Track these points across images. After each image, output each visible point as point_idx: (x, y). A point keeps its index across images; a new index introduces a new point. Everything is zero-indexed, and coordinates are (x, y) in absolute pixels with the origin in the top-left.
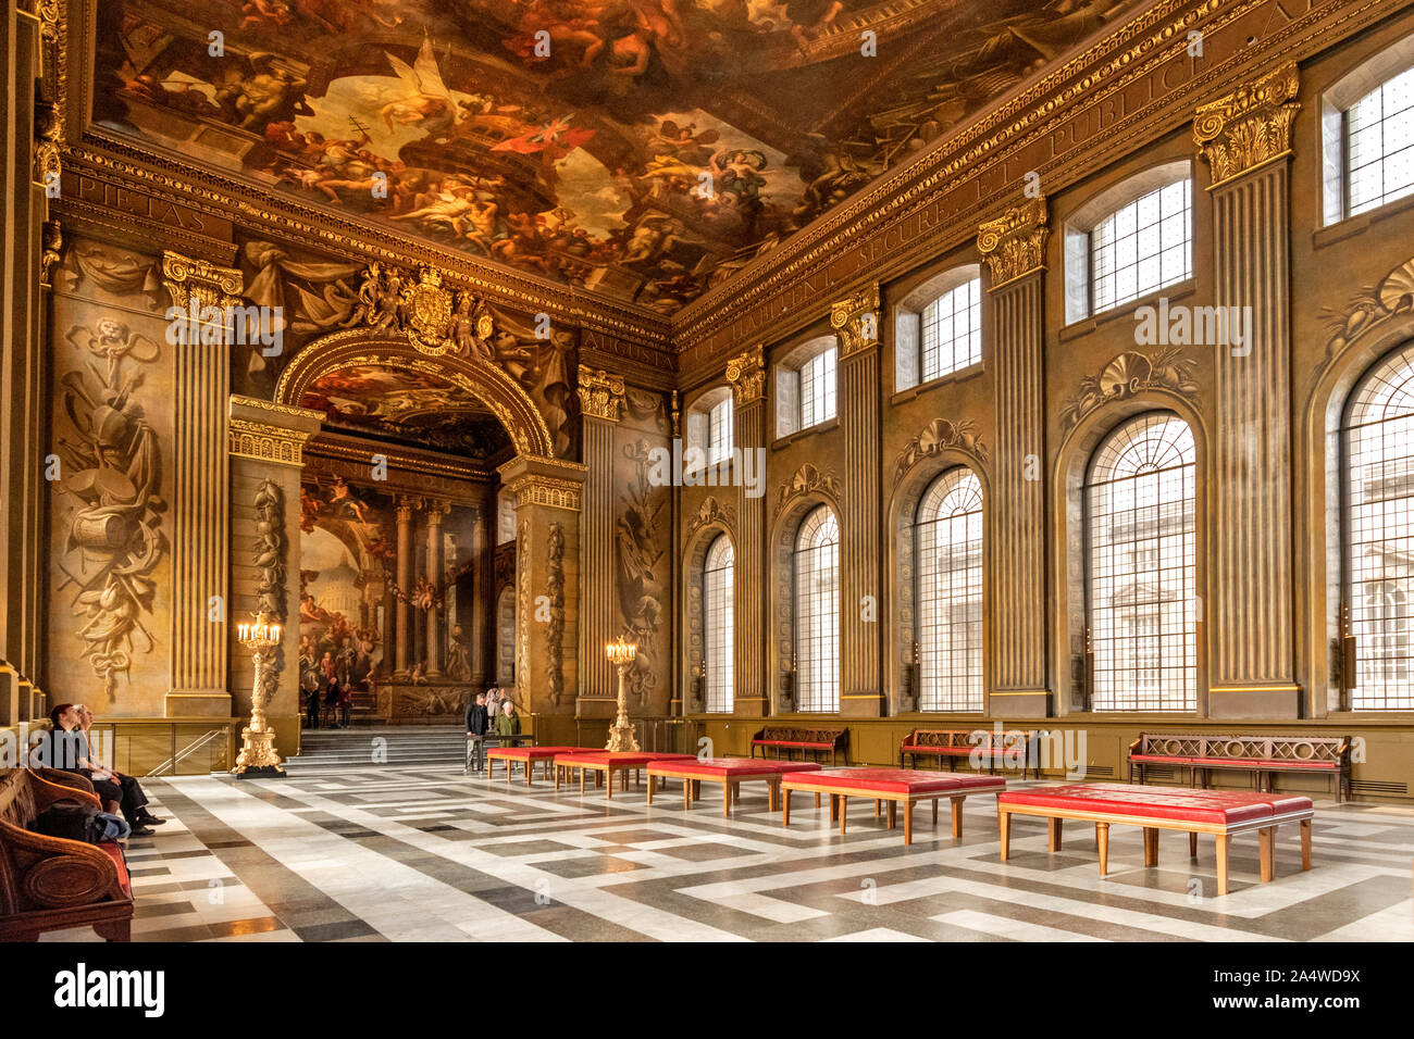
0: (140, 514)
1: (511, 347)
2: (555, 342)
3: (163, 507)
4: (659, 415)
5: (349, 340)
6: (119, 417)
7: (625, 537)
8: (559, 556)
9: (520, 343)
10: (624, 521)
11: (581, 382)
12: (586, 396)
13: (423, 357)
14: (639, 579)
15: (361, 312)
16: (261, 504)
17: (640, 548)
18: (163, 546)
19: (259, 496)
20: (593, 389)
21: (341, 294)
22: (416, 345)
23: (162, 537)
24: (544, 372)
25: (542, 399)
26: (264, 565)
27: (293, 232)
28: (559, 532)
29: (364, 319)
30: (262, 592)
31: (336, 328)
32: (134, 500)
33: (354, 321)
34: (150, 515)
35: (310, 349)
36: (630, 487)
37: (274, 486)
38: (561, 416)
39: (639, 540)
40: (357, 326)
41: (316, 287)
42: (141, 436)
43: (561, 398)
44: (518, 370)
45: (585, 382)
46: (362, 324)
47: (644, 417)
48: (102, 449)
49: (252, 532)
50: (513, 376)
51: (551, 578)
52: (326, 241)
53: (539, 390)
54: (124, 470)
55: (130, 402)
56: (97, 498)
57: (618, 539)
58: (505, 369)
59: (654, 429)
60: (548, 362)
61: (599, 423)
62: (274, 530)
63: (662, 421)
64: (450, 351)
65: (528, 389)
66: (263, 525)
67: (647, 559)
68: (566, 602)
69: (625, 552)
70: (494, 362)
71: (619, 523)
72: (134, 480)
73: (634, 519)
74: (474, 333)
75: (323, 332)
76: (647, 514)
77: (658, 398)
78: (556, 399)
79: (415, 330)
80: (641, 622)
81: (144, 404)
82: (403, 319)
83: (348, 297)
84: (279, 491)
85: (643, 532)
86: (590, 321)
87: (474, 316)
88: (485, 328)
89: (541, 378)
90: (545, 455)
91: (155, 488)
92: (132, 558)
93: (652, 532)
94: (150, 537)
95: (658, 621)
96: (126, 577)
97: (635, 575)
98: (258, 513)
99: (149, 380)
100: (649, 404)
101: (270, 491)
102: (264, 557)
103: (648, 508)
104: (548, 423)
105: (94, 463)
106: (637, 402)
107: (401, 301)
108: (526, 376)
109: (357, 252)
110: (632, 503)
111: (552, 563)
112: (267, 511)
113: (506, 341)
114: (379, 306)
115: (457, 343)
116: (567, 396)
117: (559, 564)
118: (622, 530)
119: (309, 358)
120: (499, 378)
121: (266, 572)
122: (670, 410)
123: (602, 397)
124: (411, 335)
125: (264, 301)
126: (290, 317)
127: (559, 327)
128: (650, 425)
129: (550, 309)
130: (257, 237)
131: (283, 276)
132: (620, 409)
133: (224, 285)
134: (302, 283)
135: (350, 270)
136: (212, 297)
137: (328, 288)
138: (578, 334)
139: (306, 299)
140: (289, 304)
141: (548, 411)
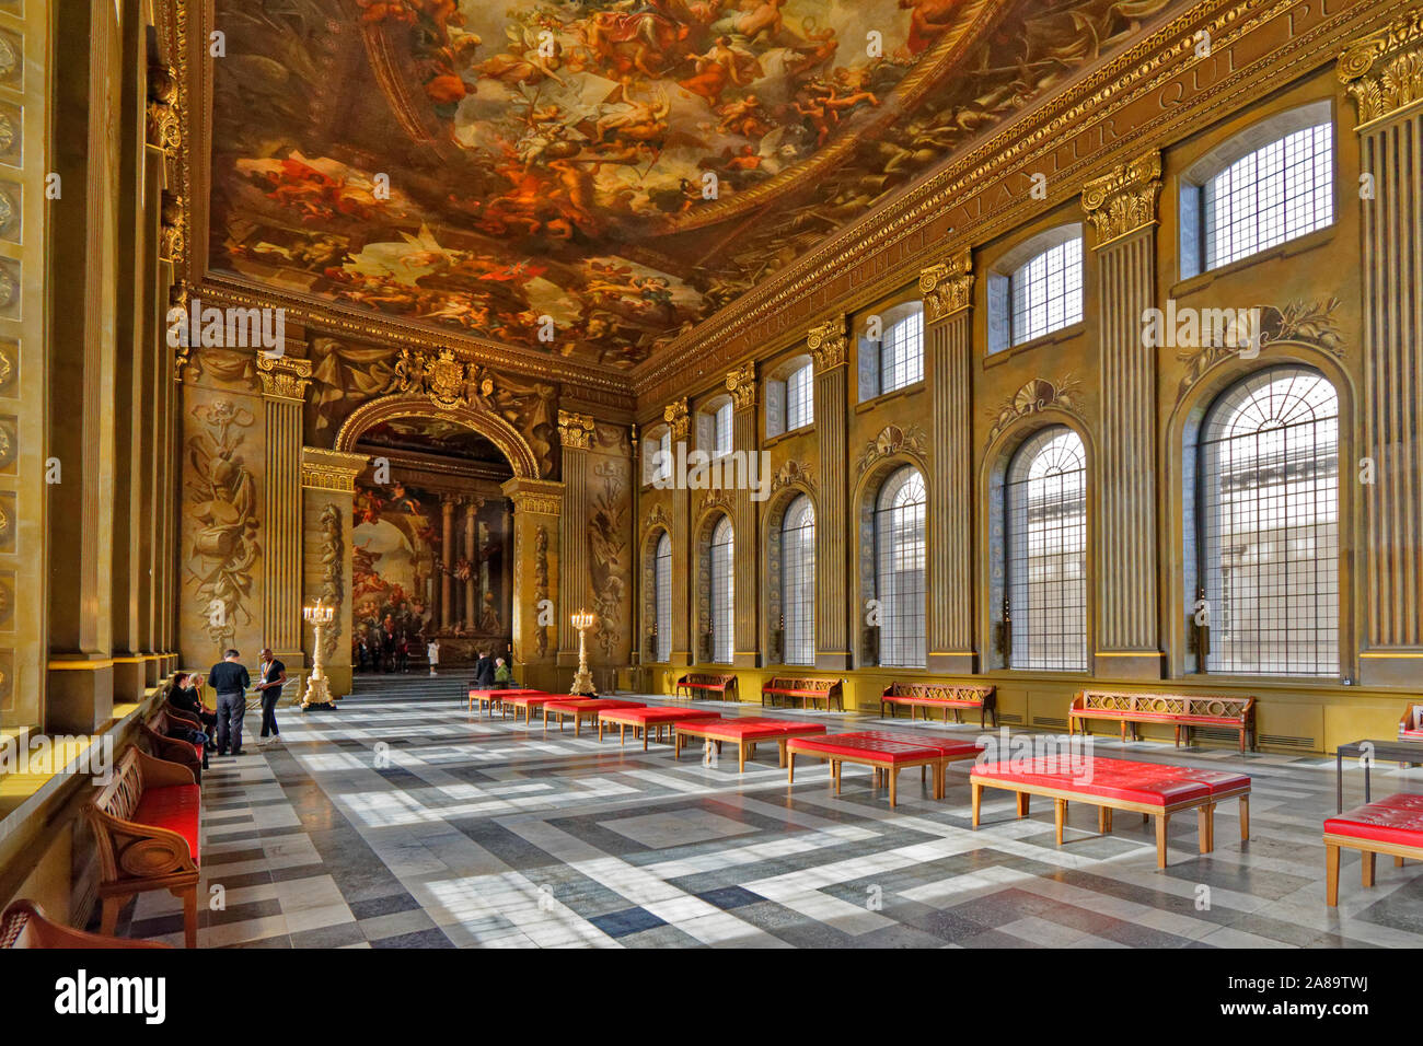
0: (241, 530)
1: (508, 399)
2: (541, 394)
3: (256, 525)
4: (622, 442)
5: (387, 403)
6: (227, 465)
7: (596, 533)
8: (544, 548)
9: (515, 396)
10: (595, 522)
11: (560, 422)
12: (564, 432)
13: (441, 411)
14: (607, 564)
15: (396, 383)
16: (325, 520)
17: (607, 541)
18: (258, 551)
19: (324, 514)
20: (569, 427)
21: (381, 370)
22: (437, 403)
23: (256, 545)
24: (533, 416)
25: (531, 435)
26: (326, 563)
27: (347, 330)
28: (544, 532)
29: (398, 387)
30: (326, 581)
31: (378, 395)
32: (237, 521)
33: (391, 389)
34: (248, 531)
35: (358, 411)
36: (599, 497)
37: (334, 507)
38: (545, 447)
39: (606, 534)
40: (394, 392)
41: (364, 367)
42: (241, 478)
43: (546, 434)
44: (513, 416)
45: (564, 422)
46: (397, 391)
47: (611, 444)
48: (215, 487)
49: (319, 541)
50: (509, 421)
51: (538, 565)
53: (528, 429)
54: (230, 501)
55: (234, 455)
56: (212, 520)
57: (590, 536)
58: (502, 416)
59: (619, 452)
60: (535, 409)
61: (574, 451)
62: (334, 538)
63: (625, 447)
64: (461, 406)
65: (520, 430)
66: (326, 535)
67: (614, 550)
68: (550, 582)
69: (596, 544)
70: (494, 412)
71: (591, 524)
72: (237, 508)
73: (602, 520)
74: (479, 392)
75: (369, 398)
76: (612, 515)
77: (621, 431)
78: (542, 436)
79: (436, 393)
80: (608, 596)
81: (244, 456)
82: (426, 386)
83: (387, 372)
84: (338, 511)
85: (609, 529)
86: (567, 377)
87: (479, 380)
88: (487, 388)
89: (530, 420)
90: (534, 477)
91: (252, 512)
92: (235, 560)
93: (617, 529)
94: (248, 545)
95: (621, 594)
96: (231, 574)
97: (603, 561)
98: (322, 527)
99: (247, 439)
100: (616, 434)
101: (332, 511)
102: (328, 557)
103: (614, 511)
104: (535, 453)
105: (210, 497)
106: (605, 434)
107: (425, 373)
108: (518, 420)
109: (392, 341)
110: (600, 507)
111: (539, 555)
112: (330, 525)
113: (503, 395)
114: (409, 377)
115: (467, 400)
116: (550, 432)
117: (544, 555)
118: (593, 528)
119: (359, 417)
120: (498, 423)
121: (329, 568)
122: (631, 439)
123: (577, 433)
124: (432, 396)
125: (327, 379)
126: (345, 389)
127: (545, 383)
128: (615, 450)
129: (536, 371)
130: (322, 335)
131: (341, 362)
132: (591, 439)
133: (299, 371)
134: (354, 364)
135: (388, 353)
136: (290, 380)
137: (372, 367)
138: (558, 387)
139: (357, 375)
140: (345, 380)
141: (535, 445)
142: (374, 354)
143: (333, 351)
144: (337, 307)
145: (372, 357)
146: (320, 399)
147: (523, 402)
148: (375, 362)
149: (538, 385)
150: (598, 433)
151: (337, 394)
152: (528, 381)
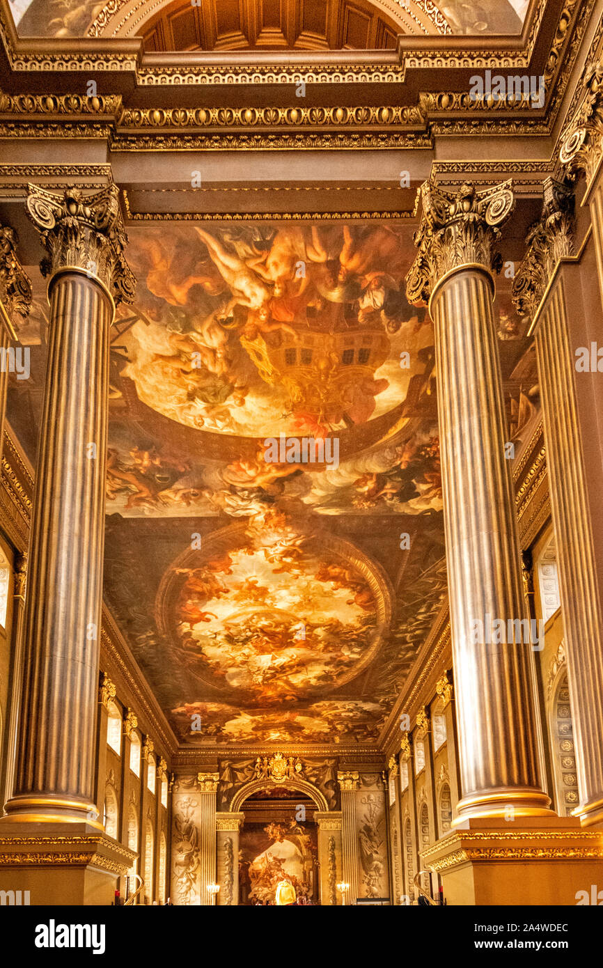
0: (193, 854)
1: (311, 771)
2: (329, 765)
3: (198, 850)
4: (378, 782)
5: (251, 786)
6: (187, 826)
7: (363, 837)
8: (333, 849)
9: (314, 769)
11: (339, 778)
12: (342, 783)
13: (278, 784)
14: (371, 854)
15: (256, 774)
16: (226, 845)
17: (371, 841)
18: (199, 862)
19: (225, 842)
20: (345, 779)
21: (250, 770)
22: (274, 780)
23: (198, 859)
24: (324, 777)
25: (324, 788)
27: (234, 755)
28: (333, 839)
29: (256, 776)
31: (248, 782)
32: (191, 850)
33: (253, 778)
34: (195, 853)
35: (239, 791)
36: (364, 815)
38: (332, 793)
39: (370, 837)
40: (255, 779)
41: (241, 770)
42: (193, 830)
43: (331, 786)
44: (313, 779)
45: (341, 777)
46: (256, 778)
47: (371, 785)
48: (183, 835)
49: (223, 855)
50: (311, 782)
51: (329, 859)
52: (244, 755)
53: (322, 785)
54: (189, 841)
56: (182, 850)
57: (360, 839)
58: (308, 781)
59: (377, 789)
60: (326, 773)
61: (348, 792)
62: (229, 853)
63: (380, 785)
64: (287, 779)
65: (317, 786)
66: (226, 852)
67: (376, 846)
68: (337, 867)
69: (364, 843)
70: (303, 779)
71: (360, 831)
72: (191, 843)
73: (368, 829)
74: (295, 770)
75: (244, 784)
76: (374, 825)
77: (377, 776)
79: (274, 776)
80: (373, 873)
81: (194, 821)
82: (269, 773)
83: (252, 770)
84: (231, 840)
85: (372, 833)
86: (342, 753)
87: (294, 764)
88: (299, 767)
89: (323, 780)
90: (326, 810)
91: (197, 845)
92: (190, 867)
93: (377, 833)
94: (195, 860)
95: (381, 872)
96: (189, 873)
97: (369, 853)
98: (224, 849)
99: (196, 812)
100: (373, 779)
101: (228, 840)
103: (374, 822)
104: (326, 797)
105: (181, 840)
106: (367, 779)
107: (269, 767)
108: (317, 781)
109: (253, 755)
110: (366, 822)
111: (331, 853)
112: (228, 847)
113: (308, 769)
114: (261, 771)
115: (289, 776)
116: (334, 785)
117: (333, 853)
118: (362, 835)
119: (239, 794)
120: (307, 785)
122: (382, 779)
123: (349, 782)
124: (272, 777)
125: (226, 779)
126: (234, 782)
127: (330, 758)
128: (374, 787)
129: (325, 754)
130: (224, 760)
131: (232, 770)
132: (358, 784)
133: (215, 779)
134: (237, 770)
135: (252, 761)
136: (210, 783)
137: (245, 770)
138: (338, 759)
139: (239, 775)
140: (233, 777)
141: (326, 793)
142: (246, 763)
143: (229, 766)
144: (229, 746)
145: (245, 765)
146: (223, 789)
147: (320, 771)
148: (247, 767)
149: (326, 761)
150: (363, 780)
151: (231, 785)
152: (321, 759)
